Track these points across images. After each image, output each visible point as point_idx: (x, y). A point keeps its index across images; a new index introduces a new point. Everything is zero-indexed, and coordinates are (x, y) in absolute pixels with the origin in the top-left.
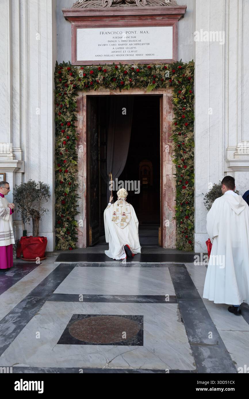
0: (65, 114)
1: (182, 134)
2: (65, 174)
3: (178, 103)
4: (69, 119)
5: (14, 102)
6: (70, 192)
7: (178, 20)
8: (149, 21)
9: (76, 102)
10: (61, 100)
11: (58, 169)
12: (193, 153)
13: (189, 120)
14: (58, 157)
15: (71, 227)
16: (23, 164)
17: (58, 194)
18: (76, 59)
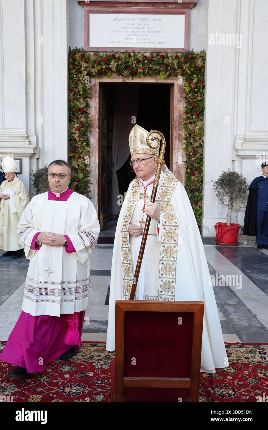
0: (78, 101)
1: (193, 122)
2: (79, 160)
3: (190, 92)
4: (82, 105)
5: (29, 87)
6: (83, 178)
7: (191, 9)
8: (162, 9)
9: (89, 89)
10: (75, 86)
11: (72, 155)
12: (203, 142)
13: (199, 109)
14: (71, 143)
16: (38, 150)
18: (89, 45)
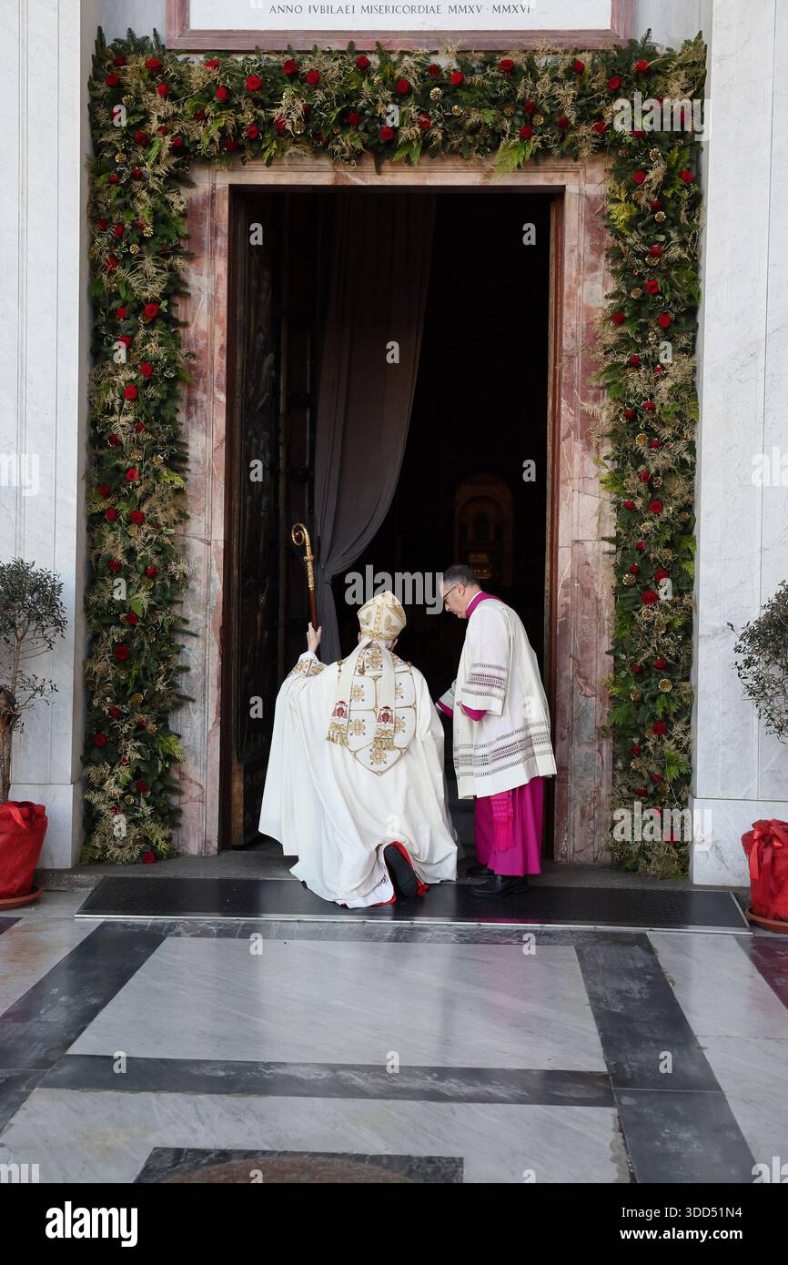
0: (133, 267)
1: (646, 361)
2: (133, 530)
3: (631, 225)
4: (151, 287)
6: (152, 609)
9: (183, 215)
10: (119, 202)
11: (102, 506)
12: (692, 448)
13: (675, 301)
14: (101, 452)
15: (151, 762)
17: (98, 614)
18: (184, 22)
